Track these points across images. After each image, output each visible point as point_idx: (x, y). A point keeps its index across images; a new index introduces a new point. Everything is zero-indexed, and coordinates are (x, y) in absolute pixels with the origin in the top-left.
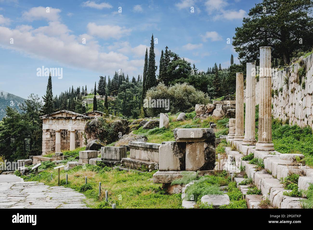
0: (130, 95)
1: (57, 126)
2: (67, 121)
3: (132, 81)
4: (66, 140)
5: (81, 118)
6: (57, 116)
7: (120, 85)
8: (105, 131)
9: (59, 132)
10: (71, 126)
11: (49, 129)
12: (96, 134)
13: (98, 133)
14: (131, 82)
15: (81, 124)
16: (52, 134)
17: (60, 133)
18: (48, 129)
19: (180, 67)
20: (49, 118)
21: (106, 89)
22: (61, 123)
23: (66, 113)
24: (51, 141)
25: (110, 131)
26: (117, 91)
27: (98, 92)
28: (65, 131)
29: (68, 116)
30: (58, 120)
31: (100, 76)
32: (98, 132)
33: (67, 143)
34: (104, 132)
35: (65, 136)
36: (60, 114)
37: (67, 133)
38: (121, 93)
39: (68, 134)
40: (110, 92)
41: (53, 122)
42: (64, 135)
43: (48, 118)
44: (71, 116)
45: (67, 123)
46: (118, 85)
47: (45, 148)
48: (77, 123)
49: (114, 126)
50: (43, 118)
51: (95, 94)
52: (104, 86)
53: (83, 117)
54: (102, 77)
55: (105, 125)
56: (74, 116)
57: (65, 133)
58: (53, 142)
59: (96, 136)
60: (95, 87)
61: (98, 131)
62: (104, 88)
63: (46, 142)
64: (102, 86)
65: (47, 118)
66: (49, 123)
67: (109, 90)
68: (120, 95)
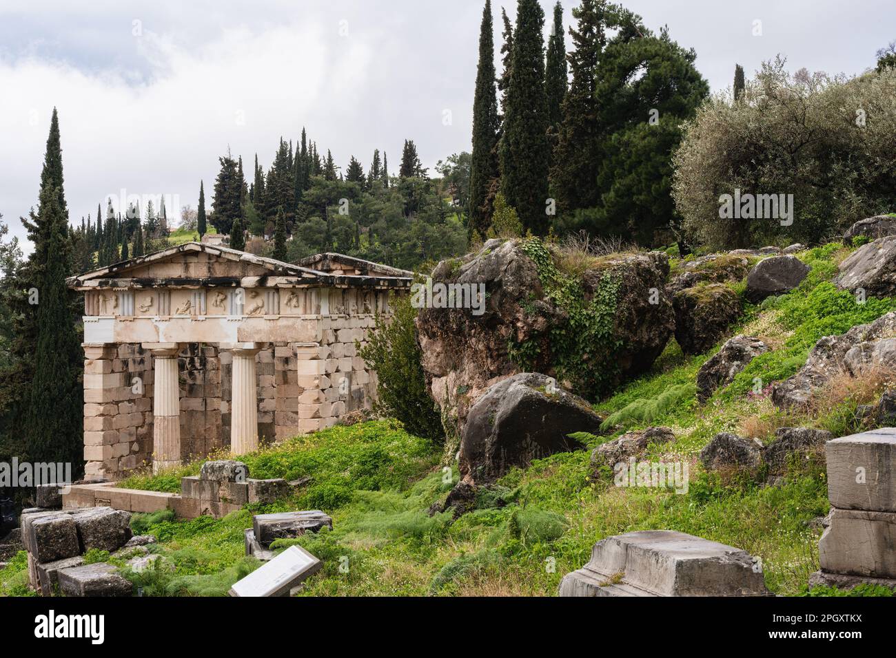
0: (346, 231)
1: (162, 326)
2: (214, 298)
3: (347, 174)
4: (200, 400)
5: (290, 279)
6: (161, 274)
7: (305, 193)
8: (564, 324)
9: (172, 357)
10: (237, 324)
11: (119, 339)
12: (501, 341)
13: (521, 336)
14: (344, 179)
15: (286, 311)
16: (131, 369)
17: (175, 363)
18: (111, 341)
19: (652, 67)
20: (120, 284)
21: (249, 208)
22: (182, 307)
23: (210, 256)
24: (125, 406)
25: (590, 318)
26: (290, 215)
27: (216, 222)
28: (193, 353)
29: (220, 272)
30: (167, 297)
31: (221, 159)
32: (516, 330)
33: (205, 413)
34: (558, 327)
35: (194, 379)
36: (174, 265)
37: (204, 362)
38: (307, 223)
39: (209, 366)
40: (263, 219)
41: (138, 306)
42: (191, 374)
43: (115, 285)
44: (236, 273)
45: (212, 308)
46: (292, 192)
47: (100, 439)
48: (263, 311)
49: (614, 288)
50: (87, 283)
51: (202, 230)
52: (239, 197)
53: (299, 273)
54: (227, 161)
55: (557, 285)
56: (252, 273)
57: (197, 365)
58: (135, 407)
59: (499, 356)
60: (202, 200)
61: (519, 324)
62: (237, 206)
63: (102, 408)
64: (229, 197)
65: (106, 283)
66: (119, 311)
67: (259, 212)
68: (306, 228)
